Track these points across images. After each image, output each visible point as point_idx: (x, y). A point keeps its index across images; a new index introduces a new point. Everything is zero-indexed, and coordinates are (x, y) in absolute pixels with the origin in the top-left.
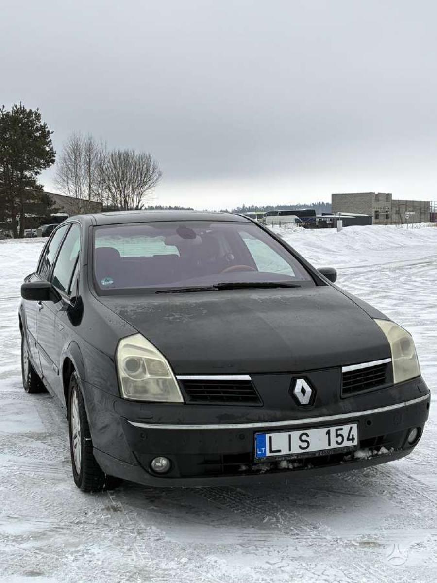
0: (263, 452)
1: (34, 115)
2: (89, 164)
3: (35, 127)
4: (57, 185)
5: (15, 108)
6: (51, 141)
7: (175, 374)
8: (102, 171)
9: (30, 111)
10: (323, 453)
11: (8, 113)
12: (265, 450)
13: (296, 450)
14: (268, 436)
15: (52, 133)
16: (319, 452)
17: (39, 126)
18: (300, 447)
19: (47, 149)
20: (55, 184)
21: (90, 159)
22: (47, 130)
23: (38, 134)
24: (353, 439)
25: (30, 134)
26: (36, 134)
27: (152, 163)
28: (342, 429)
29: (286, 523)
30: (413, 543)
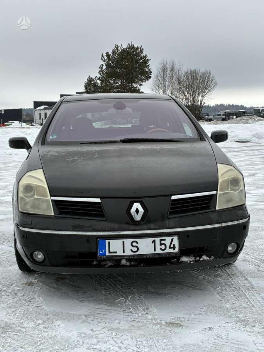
0: (104, 252)
1: (139, 50)
2: (171, 78)
3: (140, 57)
4: (152, 91)
5: (128, 46)
6: (149, 65)
7: (51, 196)
8: (180, 83)
9: (138, 47)
10: (150, 256)
11: (124, 49)
12: (105, 251)
13: (128, 252)
14: (107, 241)
15: (150, 60)
16: (146, 255)
17: (142, 56)
18: (132, 250)
19: (147, 70)
20: (151, 91)
21: (172, 75)
22: (147, 58)
23: (142, 61)
24: (174, 248)
25: (137, 62)
26: (140, 61)
27: (211, 76)
28: (165, 240)
29: (130, 304)
30: (207, 327)
